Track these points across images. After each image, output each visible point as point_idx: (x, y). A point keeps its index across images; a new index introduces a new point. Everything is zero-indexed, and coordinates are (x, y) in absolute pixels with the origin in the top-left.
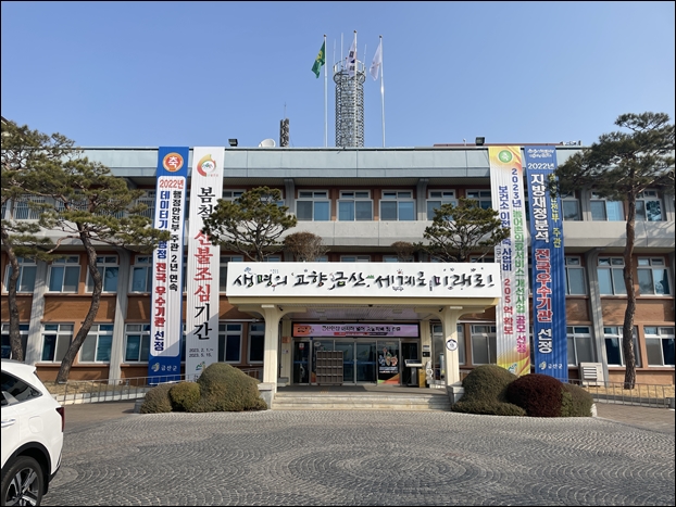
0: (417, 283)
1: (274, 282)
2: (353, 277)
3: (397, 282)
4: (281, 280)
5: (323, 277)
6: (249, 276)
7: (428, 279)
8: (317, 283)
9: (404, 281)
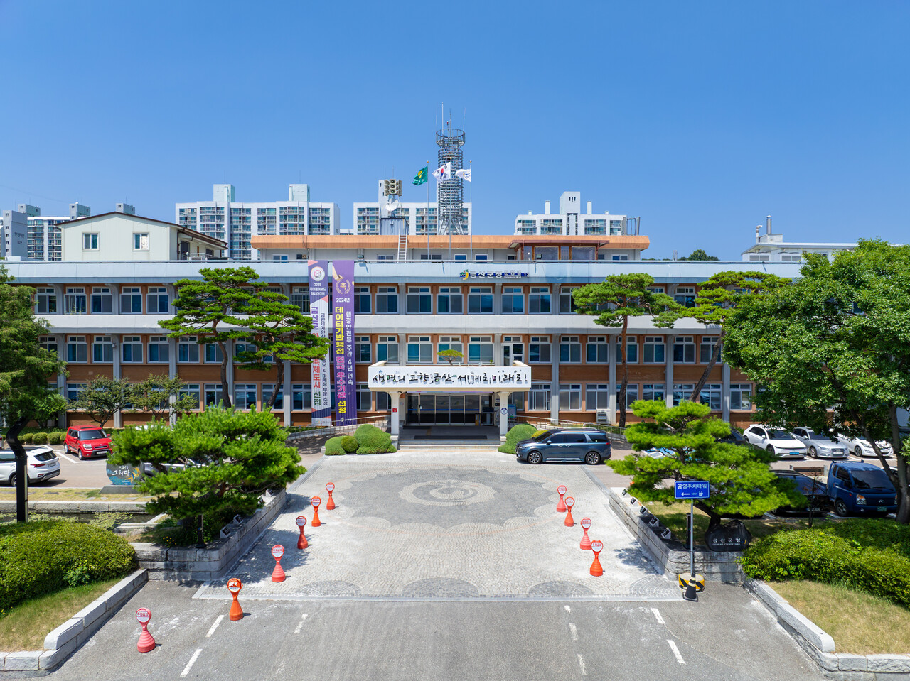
0: (482, 379)
1: (397, 379)
2: (444, 376)
3: (470, 378)
4: (402, 378)
5: (426, 376)
6: (382, 376)
7: (489, 377)
8: (423, 379)
9: (475, 378)
